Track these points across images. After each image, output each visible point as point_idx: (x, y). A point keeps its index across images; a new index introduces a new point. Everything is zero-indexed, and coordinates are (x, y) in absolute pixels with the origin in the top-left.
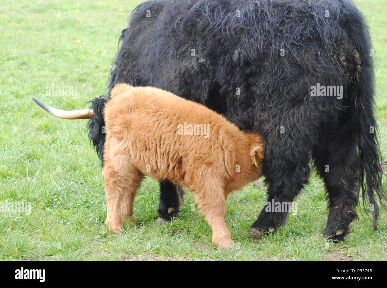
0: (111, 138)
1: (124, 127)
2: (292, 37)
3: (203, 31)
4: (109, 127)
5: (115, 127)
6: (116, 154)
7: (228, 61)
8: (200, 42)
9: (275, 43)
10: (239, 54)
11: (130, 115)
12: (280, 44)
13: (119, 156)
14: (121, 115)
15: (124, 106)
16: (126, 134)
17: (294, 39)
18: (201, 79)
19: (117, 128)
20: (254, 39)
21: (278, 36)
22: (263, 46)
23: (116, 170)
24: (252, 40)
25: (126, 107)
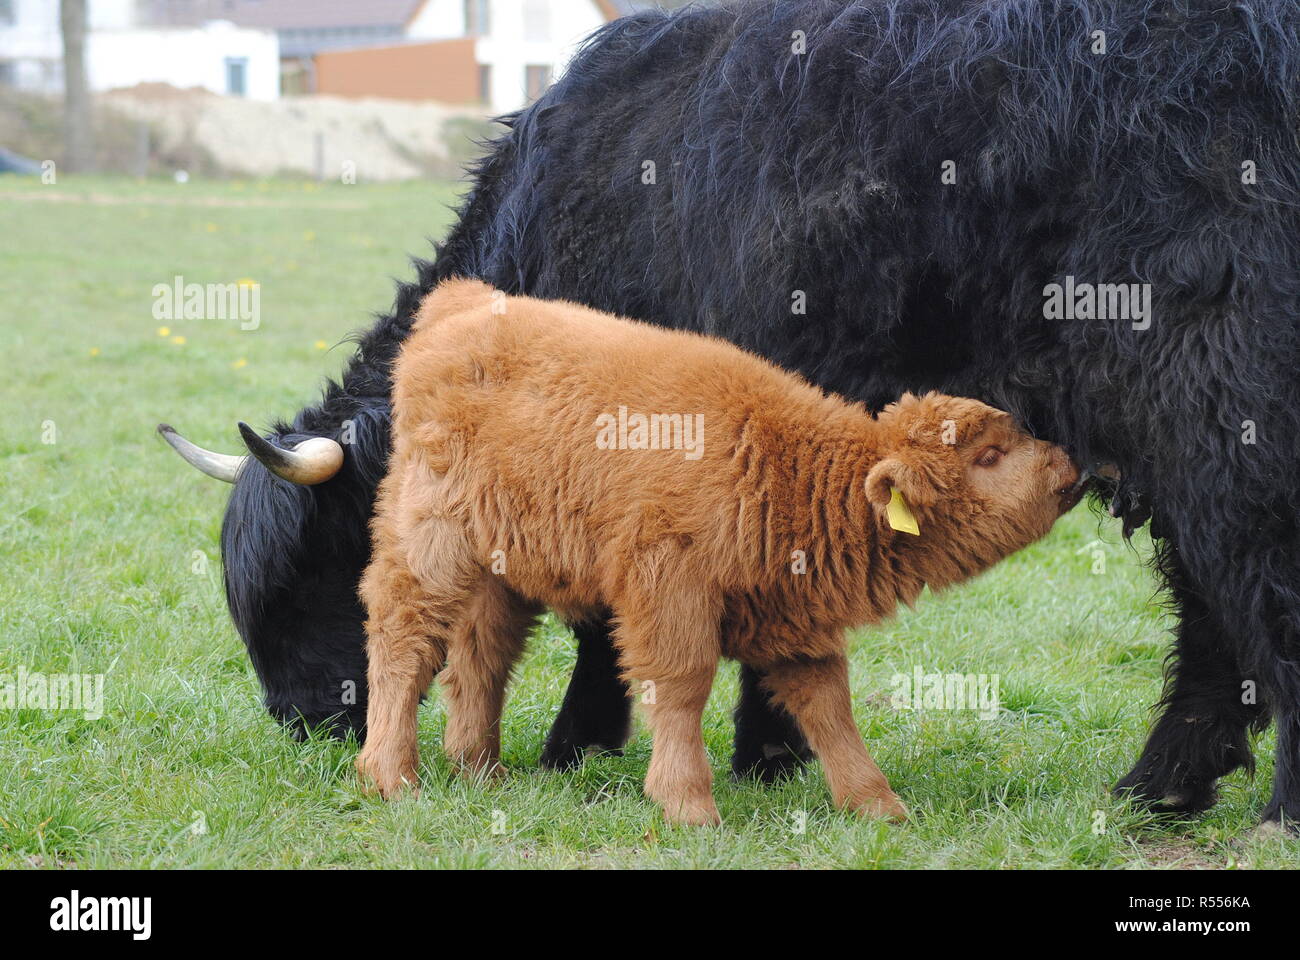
0: (408, 462)
1: (454, 431)
2: (1167, 87)
3: (878, 90)
4: (407, 423)
5: (424, 427)
6: (421, 519)
7: (968, 189)
8: (868, 129)
9: (1109, 107)
10: (997, 161)
11: (479, 390)
12: (1128, 111)
13: (430, 524)
14: (447, 388)
15: (460, 358)
16: (461, 454)
17: (1174, 92)
18: (873, 255)
19: (431, 431)
20: (1040, 102)
21: (1120, 85)
22: (1068, 124)
23: (414, 572)
24: (1034, 105)
25: (465, 359)
